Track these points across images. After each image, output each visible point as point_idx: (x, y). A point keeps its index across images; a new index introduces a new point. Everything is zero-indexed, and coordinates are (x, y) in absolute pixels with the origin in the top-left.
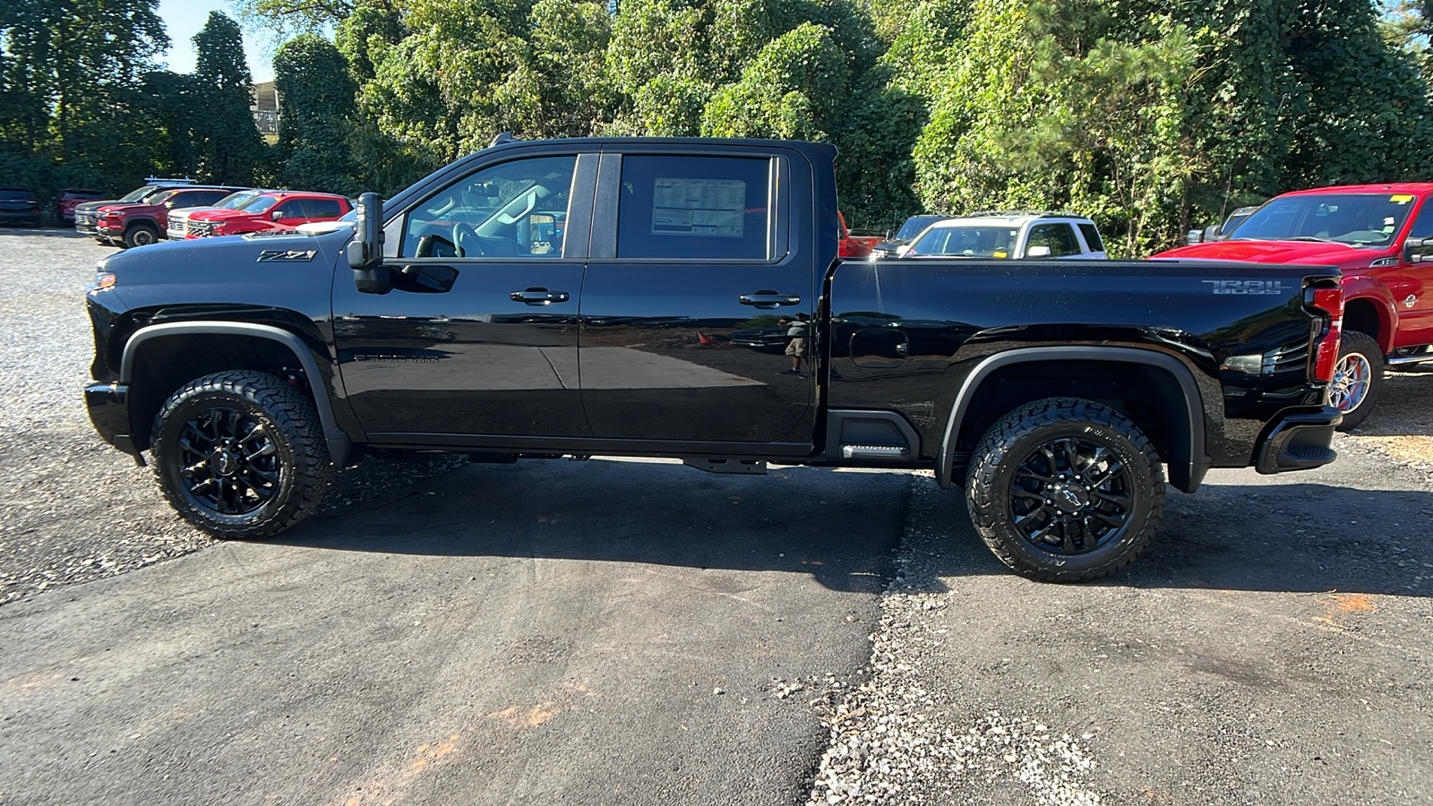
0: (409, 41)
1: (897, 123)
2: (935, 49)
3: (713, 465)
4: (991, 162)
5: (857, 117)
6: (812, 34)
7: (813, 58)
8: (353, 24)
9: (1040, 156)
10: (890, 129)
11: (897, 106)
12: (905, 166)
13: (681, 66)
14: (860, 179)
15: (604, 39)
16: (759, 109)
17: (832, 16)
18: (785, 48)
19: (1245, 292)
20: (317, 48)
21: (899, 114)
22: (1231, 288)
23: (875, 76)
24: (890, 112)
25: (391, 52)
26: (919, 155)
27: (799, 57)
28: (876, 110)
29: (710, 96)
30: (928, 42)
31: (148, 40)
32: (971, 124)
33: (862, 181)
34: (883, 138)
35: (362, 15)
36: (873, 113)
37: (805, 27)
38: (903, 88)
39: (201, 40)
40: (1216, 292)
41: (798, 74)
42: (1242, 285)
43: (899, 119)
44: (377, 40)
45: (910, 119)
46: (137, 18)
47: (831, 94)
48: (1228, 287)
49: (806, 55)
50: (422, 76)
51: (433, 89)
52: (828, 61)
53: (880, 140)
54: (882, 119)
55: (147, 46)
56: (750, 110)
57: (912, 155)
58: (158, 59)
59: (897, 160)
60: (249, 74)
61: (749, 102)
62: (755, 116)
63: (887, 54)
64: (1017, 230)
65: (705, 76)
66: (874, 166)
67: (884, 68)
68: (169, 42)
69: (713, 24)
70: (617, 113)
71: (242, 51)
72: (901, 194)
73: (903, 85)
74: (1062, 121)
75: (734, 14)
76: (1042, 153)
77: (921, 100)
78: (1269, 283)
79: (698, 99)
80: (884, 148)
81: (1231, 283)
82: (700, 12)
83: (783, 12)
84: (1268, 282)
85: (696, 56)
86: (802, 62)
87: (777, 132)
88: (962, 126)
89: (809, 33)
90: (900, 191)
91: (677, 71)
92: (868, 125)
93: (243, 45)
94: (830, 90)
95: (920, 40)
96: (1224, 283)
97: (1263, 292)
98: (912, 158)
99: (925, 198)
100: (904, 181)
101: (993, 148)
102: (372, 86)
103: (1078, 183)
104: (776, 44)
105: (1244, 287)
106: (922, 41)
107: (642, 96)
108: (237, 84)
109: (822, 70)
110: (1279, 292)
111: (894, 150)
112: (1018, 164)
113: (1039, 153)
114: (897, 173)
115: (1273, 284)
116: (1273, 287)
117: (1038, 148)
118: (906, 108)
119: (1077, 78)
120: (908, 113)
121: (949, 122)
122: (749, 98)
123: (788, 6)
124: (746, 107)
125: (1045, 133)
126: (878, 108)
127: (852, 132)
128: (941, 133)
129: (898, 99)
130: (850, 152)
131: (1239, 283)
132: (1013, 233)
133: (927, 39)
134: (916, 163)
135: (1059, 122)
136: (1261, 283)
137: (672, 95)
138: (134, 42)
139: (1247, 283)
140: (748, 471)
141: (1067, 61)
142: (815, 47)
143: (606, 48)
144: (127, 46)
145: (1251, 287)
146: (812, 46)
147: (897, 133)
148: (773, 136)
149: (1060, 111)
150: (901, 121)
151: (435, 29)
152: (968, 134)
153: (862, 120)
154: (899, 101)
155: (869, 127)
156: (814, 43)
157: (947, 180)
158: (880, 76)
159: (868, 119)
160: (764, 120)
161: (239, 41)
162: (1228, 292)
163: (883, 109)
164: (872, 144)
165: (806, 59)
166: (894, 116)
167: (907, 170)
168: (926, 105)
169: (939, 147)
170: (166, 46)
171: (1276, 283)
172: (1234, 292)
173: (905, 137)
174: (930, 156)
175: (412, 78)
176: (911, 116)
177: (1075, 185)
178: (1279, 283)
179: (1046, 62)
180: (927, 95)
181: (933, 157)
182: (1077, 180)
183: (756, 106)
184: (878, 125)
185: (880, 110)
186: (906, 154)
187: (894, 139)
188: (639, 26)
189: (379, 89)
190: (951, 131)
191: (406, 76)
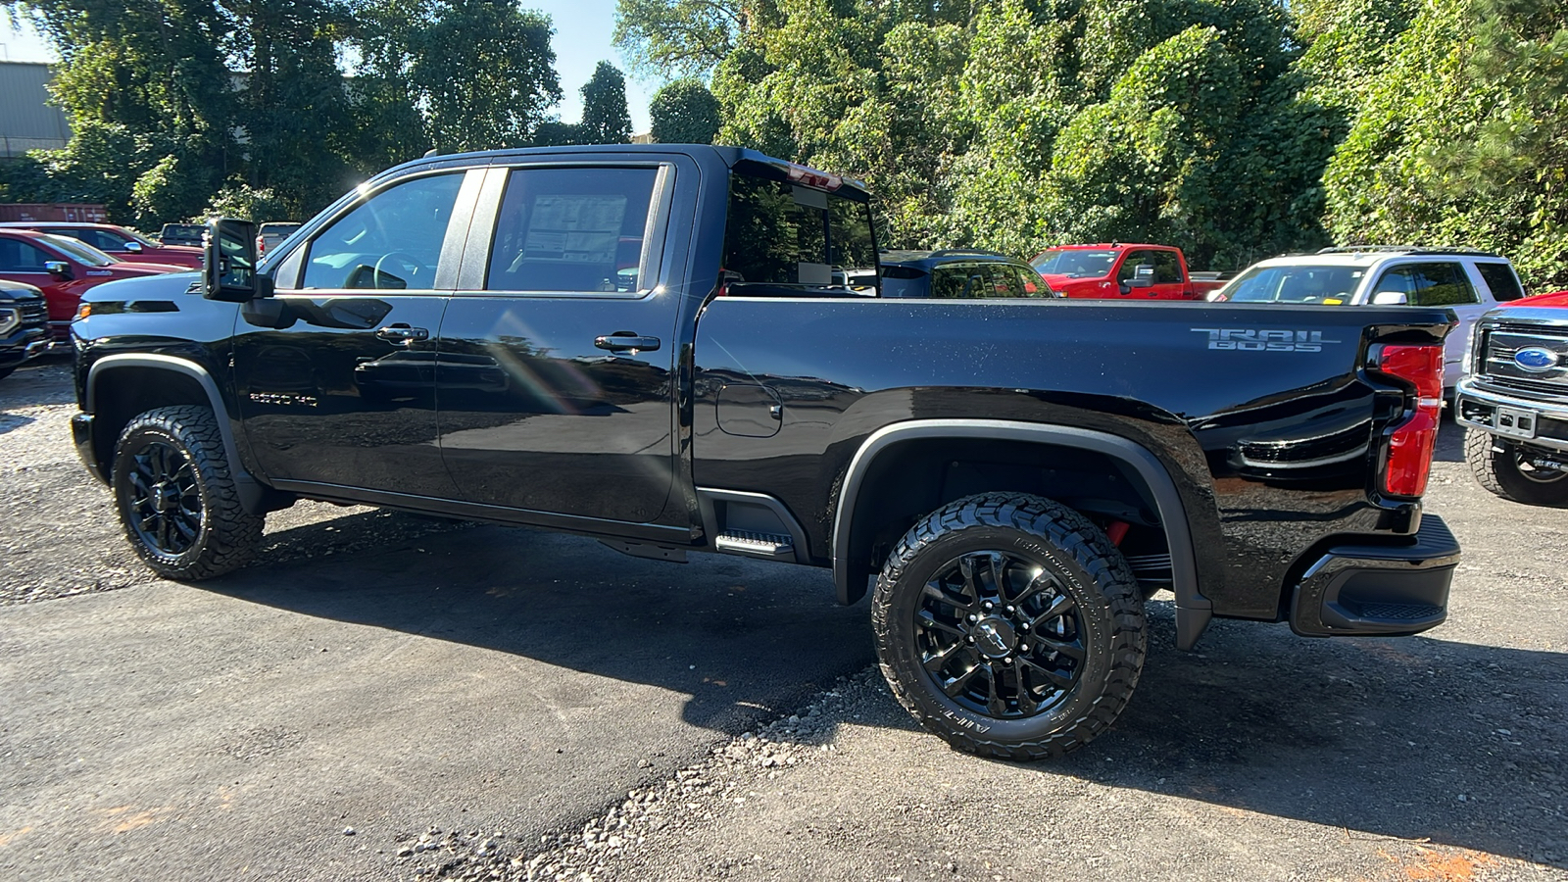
0: (769, 80)
1: (1307, 143)
2: (1368, 49)
3: (629, 546)
4: (1419, 187)
5: (1255, 136)
6: (1196, 39)
7: (1196, 68)
8: (729, 66)
9: (1485, 177)
10: (1297, 150)
11: (1308, 121)
12: (1314, 195)
13: (1041, 87)
14: (1254, 212)
15: (958, 63)
16: (1122, 132)
17: (1235, 17)
18: (1161, 58)
19: (1260, 347)
20: (691, 92)
21: (1311, 130)
22: (1237, 340)
23: (1285, 85)
24: (1298, 128)
25: (751, 92)
26: (1331, 180)
27: (1179, 68)
28: (1280, 127)
29: (1069, 119)
30: (1358, 41)
31: (544, 93)
32: (1402, 139)
33: (1256, 215)
34: (1287, 161)
35: (737, 56)
36: (1275, 130)
37: (1190, 32)
38: (1318, 98)
39: (589, 91)
40: (1212, 346)
41: (1177, 88)
42: (1256, 336)
43: (1310, 138)
44: (738, 80)
45: (1324, 138)
46: (537, 72)
47: (1219, 110)
48: (1232, 338)
49: (1188, 65)
50: (778, 115)
51: (786, 128)
52: (1216, 70)
53: (1282, 163)
54: (1287, 137)
55: (544, 99)
56: (1112, 133)
57: (1322, 180)
58: (551, 111)
59: (1305, 188)
60: (630, 122)
61: (1111, 123)
62: (1118, 139)
63: (1303, 58)
64: (1363, 270)
65: (1067, 99)
66: (1273, 197)
67: (1297, 76)
68: (561, 94)
69: (1083, 36)
70: (970, 143)
71: (624, 99)
72: (1307, 229)
73: (1318, 96)
74: (1512, 129)
75: (1107, 23)
76: (1487, 173)
77: (1342, 112)
78: (1302, 334)
79: (1054, 123)
80: (1288, 173)
81: (1238, 332)
82: (1068, 25)
83: (1169, 17)
84: (1299, 333)
85: (1058, 76)
86: (1181, 73)
87: (1144, 157)
88: (1391, 141)
89: (1193, 38)
90: (1306, 226)
91: (1036, 94)
92: (1268, 145)
93: (626, 92)
94: (1218, 105)
95: (1347, 39)
96: (1226, 333)
97: (1290, 348)
98: (1322, 185)
99: (1337, 234)
100: (1311, 213)
101: (1425, 171)
102: (729, 128)
103: (1541, 211)
104: (1150, 55)
105: (1263, 340)
106: (1350, 40)
107: (990, 125)
108: (618, 132)
109: (1207, 82)
110: (1318, 349)
111: (1301, 176)
112: (1456, 189)
113: (1483, 172)
114: (1300, 204)
115: (1309, 335)
116: (1308, 342)
117: (1482, 166)
118: (1319, 123)
119: (1539, 70)
120: (1322, 128)
121: (1371, 139)
122: (1112, 119)
123: (1177, 9)
124: (1108, 129)
125: (1489, 145)
126: (1283, 125)
127: (1244, 154)
128: (1359, 152)
129: (1312, 112)
130: (1241, 179)
131: (1251, 333)
132: (1357, 275)
133: (1357, 36)
134: (1328, 191)
135: (1508, 130)
136: (1287, 334)
137: (1023, 120)
138: (532, 96)
139: (1264, 333)
140: (665, 558)
141: (1522, 48)
142: (1199, 55)
143: (961, 73)
144: (528, 100)
145: (1271, 339)
146: (1196, 54)
147: (1307, 153)
148: (1137, 162)
149: (1511, 114)
150: (1313, 139)
151: (795, 65)
152: (1398, 152)
153: (1260, 140)
154: (1311, 114)
155: (1269, 148)
156: (1199, 50)
157: (1366, 210)
158: (1292, 85)
159: (1269, 139)
160: (1128, 144)
161: (622, 90)
162: (1232, 346)
163: (1289, 125)
164: (1271, 168)
165: (1187, 69)
166: (1303, 133)
167: (1316, 200)
168: (1348, 119)
169: (1356, 170)
170: (559, 98)
171: (1313, 333)
172: (1242, 346)
173: (1317, 159)
174: (1345, 180)
175: (768, 117)
176: (1326, 133)
177: (1536, 214)
178: (1319, 333)
179: (1486, 51)
180: (1351, 105)
181: (1348, 182)
182: (1540, 206)
183: (1120, 128)
184: (1282, 145)
185: (1285, 127)
186: (1314, 181)
187: (1302, 162)
188: (996, 46)
189: (736, 130)
190: (1374, 149)
191: (762, 115)
